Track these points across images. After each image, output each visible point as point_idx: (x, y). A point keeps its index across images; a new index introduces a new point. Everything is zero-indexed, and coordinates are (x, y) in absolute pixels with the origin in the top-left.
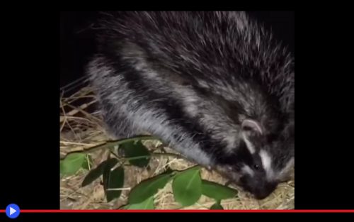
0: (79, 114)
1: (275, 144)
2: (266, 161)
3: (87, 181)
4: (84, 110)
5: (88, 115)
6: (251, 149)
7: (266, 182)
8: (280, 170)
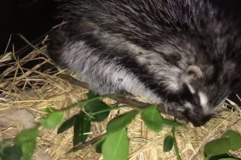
0: (33, 74)
1: (212, 87)
2: (203, 100)
3: (61, 130)
4: (38, 70)
5: (41, 74)
6: (193, 91)
7: (202, 115)
8: (214, 107)
